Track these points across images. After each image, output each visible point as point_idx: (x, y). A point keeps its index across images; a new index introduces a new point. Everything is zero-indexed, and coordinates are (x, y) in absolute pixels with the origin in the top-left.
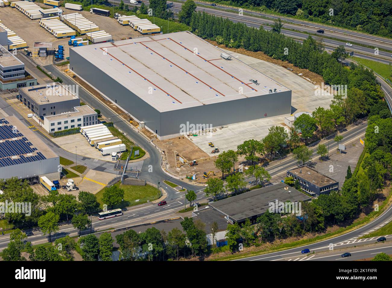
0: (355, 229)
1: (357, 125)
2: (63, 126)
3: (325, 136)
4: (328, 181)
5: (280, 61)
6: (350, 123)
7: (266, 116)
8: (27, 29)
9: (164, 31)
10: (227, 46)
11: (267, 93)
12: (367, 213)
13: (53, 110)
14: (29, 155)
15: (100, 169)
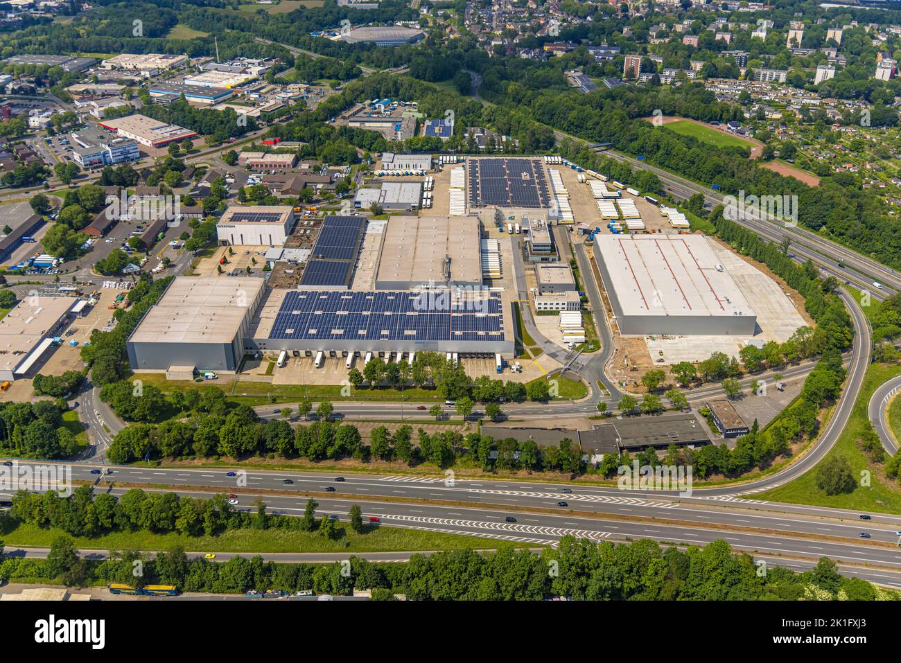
0: (739, 484)
1: (813, 361)
2: (548, 306)
3: (773, 367)
4: (739, 423)
5: (777, 277)
6: (807, 358)
7: (727, 333)
8: (586, 206)
9: (693, 229)
10: (738, 252)
11: (732, 314)
12: (762, 469)
13: (551, 289)
14: (494, 333)
15: (553, 355)
